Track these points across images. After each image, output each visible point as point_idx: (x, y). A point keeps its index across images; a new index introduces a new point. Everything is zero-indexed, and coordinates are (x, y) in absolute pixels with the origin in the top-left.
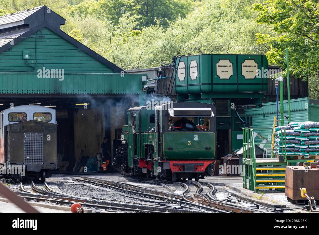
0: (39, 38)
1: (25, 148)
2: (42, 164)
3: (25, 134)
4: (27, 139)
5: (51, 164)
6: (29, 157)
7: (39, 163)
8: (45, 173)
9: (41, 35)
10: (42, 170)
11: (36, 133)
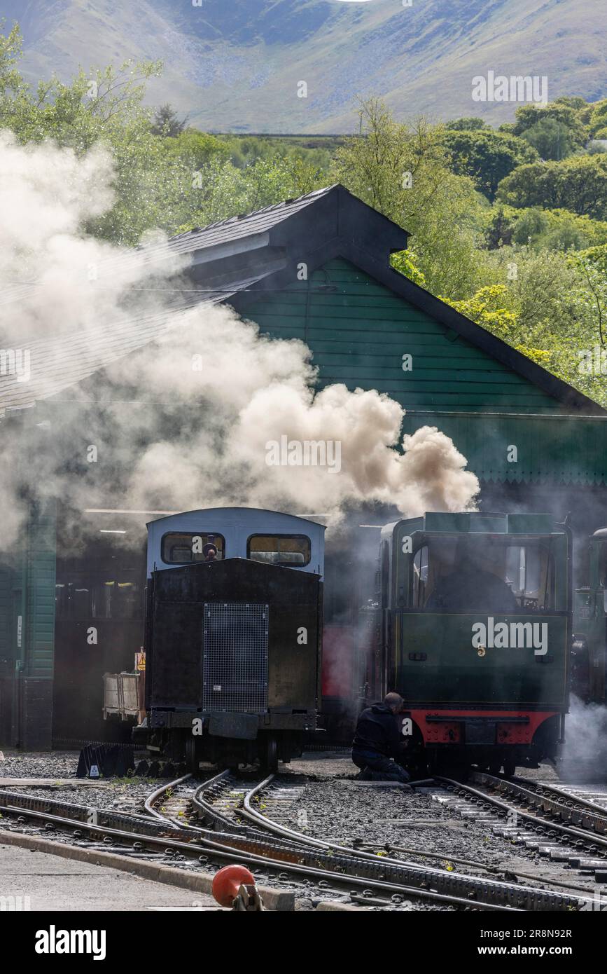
0: (317, 291)
1: (205, 656)
2: (266, 711)
3: (206, 605)
4: (215, 626)
5: (294, 712)
6: (219, 688)
7: (253, 709)
8: (274, 746)
9: (325, 282)
10: (261, 732)
11: (247, 605)
